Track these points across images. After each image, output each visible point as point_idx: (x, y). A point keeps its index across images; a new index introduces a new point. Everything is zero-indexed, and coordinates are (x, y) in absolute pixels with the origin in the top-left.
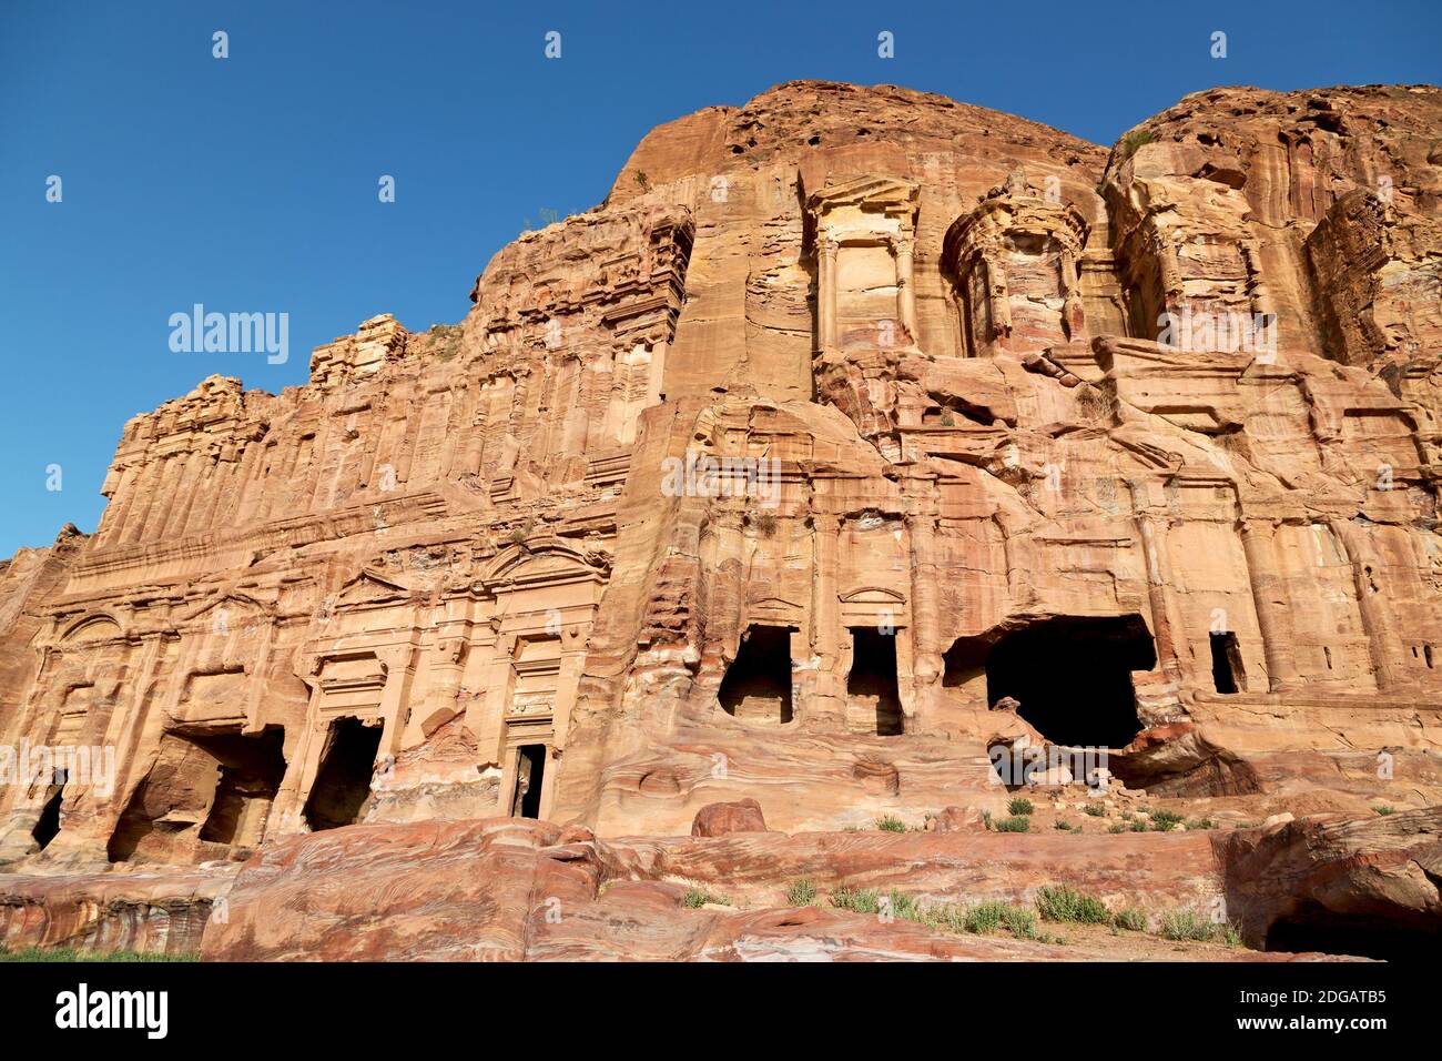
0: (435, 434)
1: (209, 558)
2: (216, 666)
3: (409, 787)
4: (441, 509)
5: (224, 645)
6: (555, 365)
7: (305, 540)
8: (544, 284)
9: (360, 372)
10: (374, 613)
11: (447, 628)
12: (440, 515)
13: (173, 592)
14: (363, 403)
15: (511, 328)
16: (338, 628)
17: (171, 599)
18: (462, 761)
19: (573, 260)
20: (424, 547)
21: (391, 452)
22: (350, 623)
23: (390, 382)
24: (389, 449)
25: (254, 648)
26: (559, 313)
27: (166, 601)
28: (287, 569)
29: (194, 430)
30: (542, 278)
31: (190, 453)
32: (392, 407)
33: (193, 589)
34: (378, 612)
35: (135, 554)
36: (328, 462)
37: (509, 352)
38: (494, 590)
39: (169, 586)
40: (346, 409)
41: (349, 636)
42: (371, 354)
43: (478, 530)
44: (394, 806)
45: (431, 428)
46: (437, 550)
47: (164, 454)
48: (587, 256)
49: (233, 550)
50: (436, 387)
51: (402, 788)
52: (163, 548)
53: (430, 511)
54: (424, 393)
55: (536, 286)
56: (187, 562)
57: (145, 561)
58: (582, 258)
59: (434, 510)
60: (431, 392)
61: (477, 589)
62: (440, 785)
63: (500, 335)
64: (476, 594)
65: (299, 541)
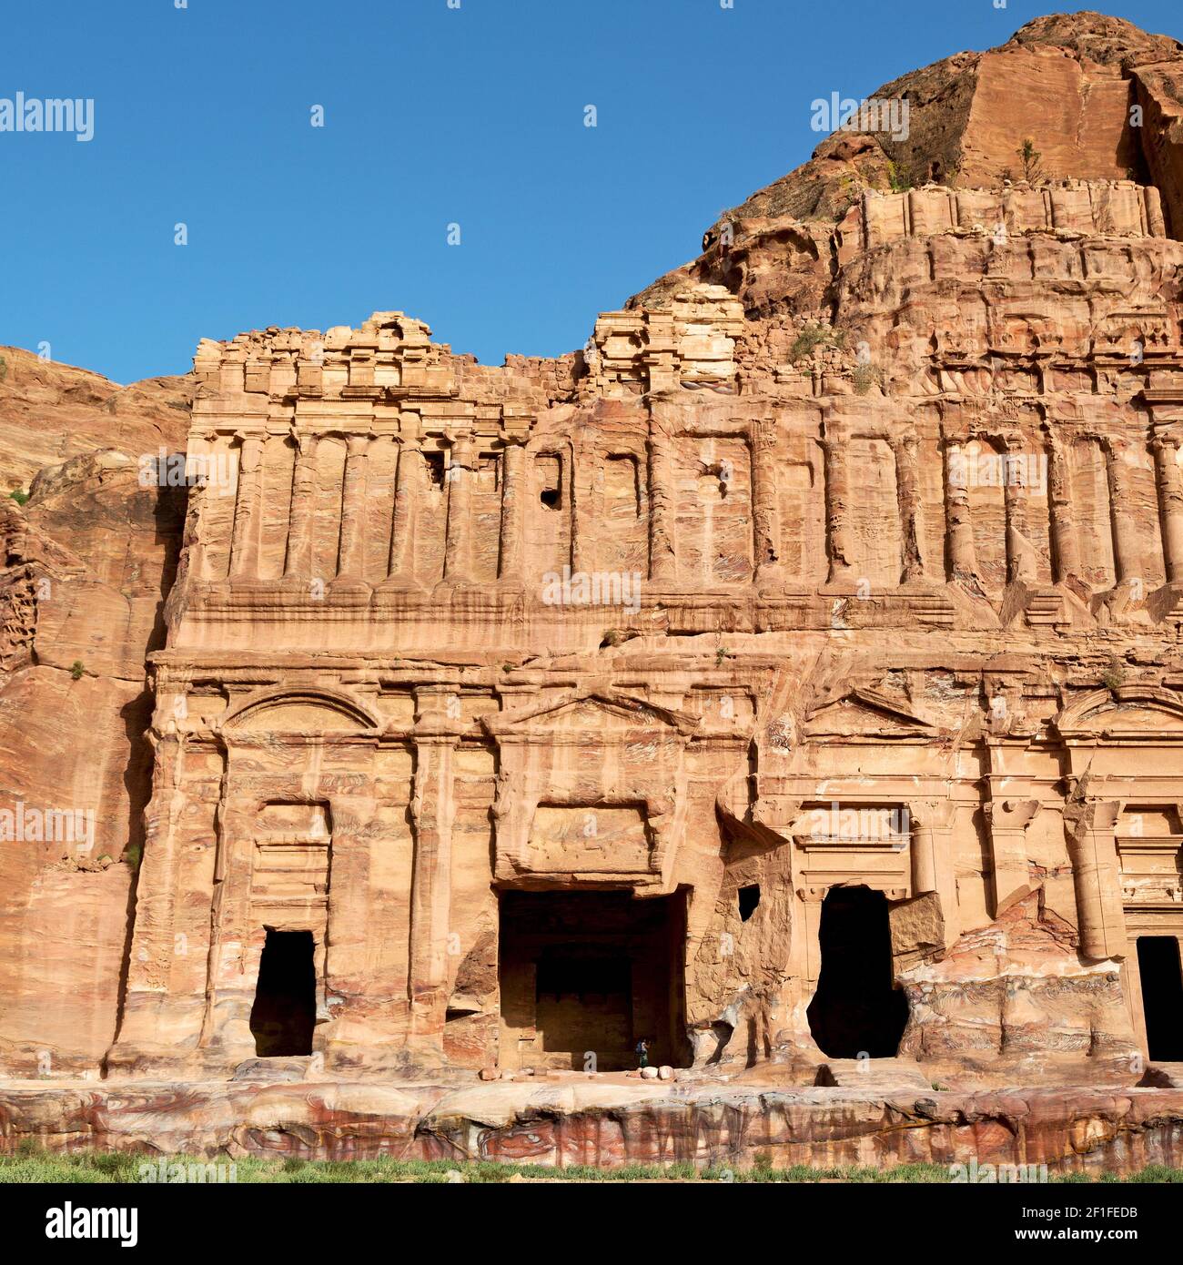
0: (878, 501)
1: (506, 627)
2: (589, 795)
3: (979, 979)
4: (945, 619)
5: (597, 767)
6: (1064, 442)
7: (697, 627)
8: (1022, 317)
9: (693, 370)
10: (873, 750)
11: (1003, 784)
12: (940, 625)
13: (471, 676)
14: (736, 427)
15: (975, 369)
16: (813, 763)
17: (463, 686)
18: (1049, 950)
19: (1061, 293)
20: (950, 671)
21: (802, 513)
22: (828, 760)
23: (775, 405)
24: (797, 508)
25: (663, 776)
26: (1058, 368)
27: (456, 688)
28: (704, 670)
29: (376, 401)
30: (1015, 308)
31: (372, 438)
32: (781, 442)
33: (515, 676)
34: (880, 749)
35: (349, 601)
36: (682, 508)
37: (984, 407)
38: (1068, 743)
39: (461, 667)
40: (701, 429)
41: (841, 777)
42: (708, 346)
43: (1039, 661)
44: (963, 1002)
45: (869, 491)
46: (969, 678)
47: (320, 431)
48: (1082, 293)
49: (557, 622)
50: (866, 431)
51: (967, 979)
52: (412, 600)
53: (927, 618)
54: (846, 436)
55: (1009, 317)
56: (460, 628)
57: (367, 615)
58: (1072, 293)
59: (936, 618)
60: (853, 437)
61: (1038, 738)
62: (1033, 979)
63: (958, 376)
64: (1035, 743)
65: (687, 626)
